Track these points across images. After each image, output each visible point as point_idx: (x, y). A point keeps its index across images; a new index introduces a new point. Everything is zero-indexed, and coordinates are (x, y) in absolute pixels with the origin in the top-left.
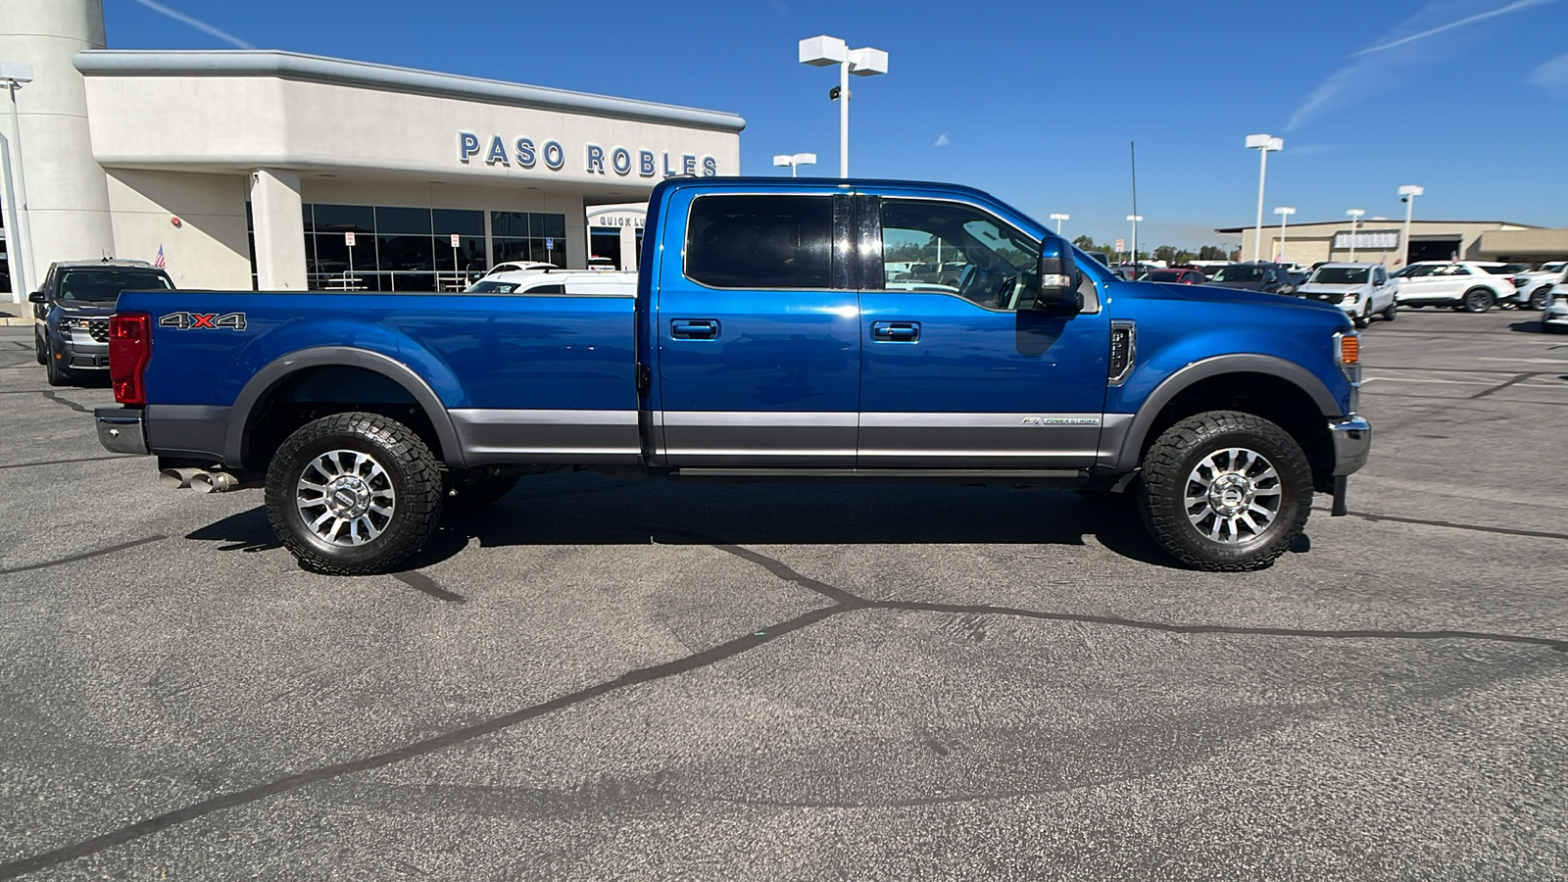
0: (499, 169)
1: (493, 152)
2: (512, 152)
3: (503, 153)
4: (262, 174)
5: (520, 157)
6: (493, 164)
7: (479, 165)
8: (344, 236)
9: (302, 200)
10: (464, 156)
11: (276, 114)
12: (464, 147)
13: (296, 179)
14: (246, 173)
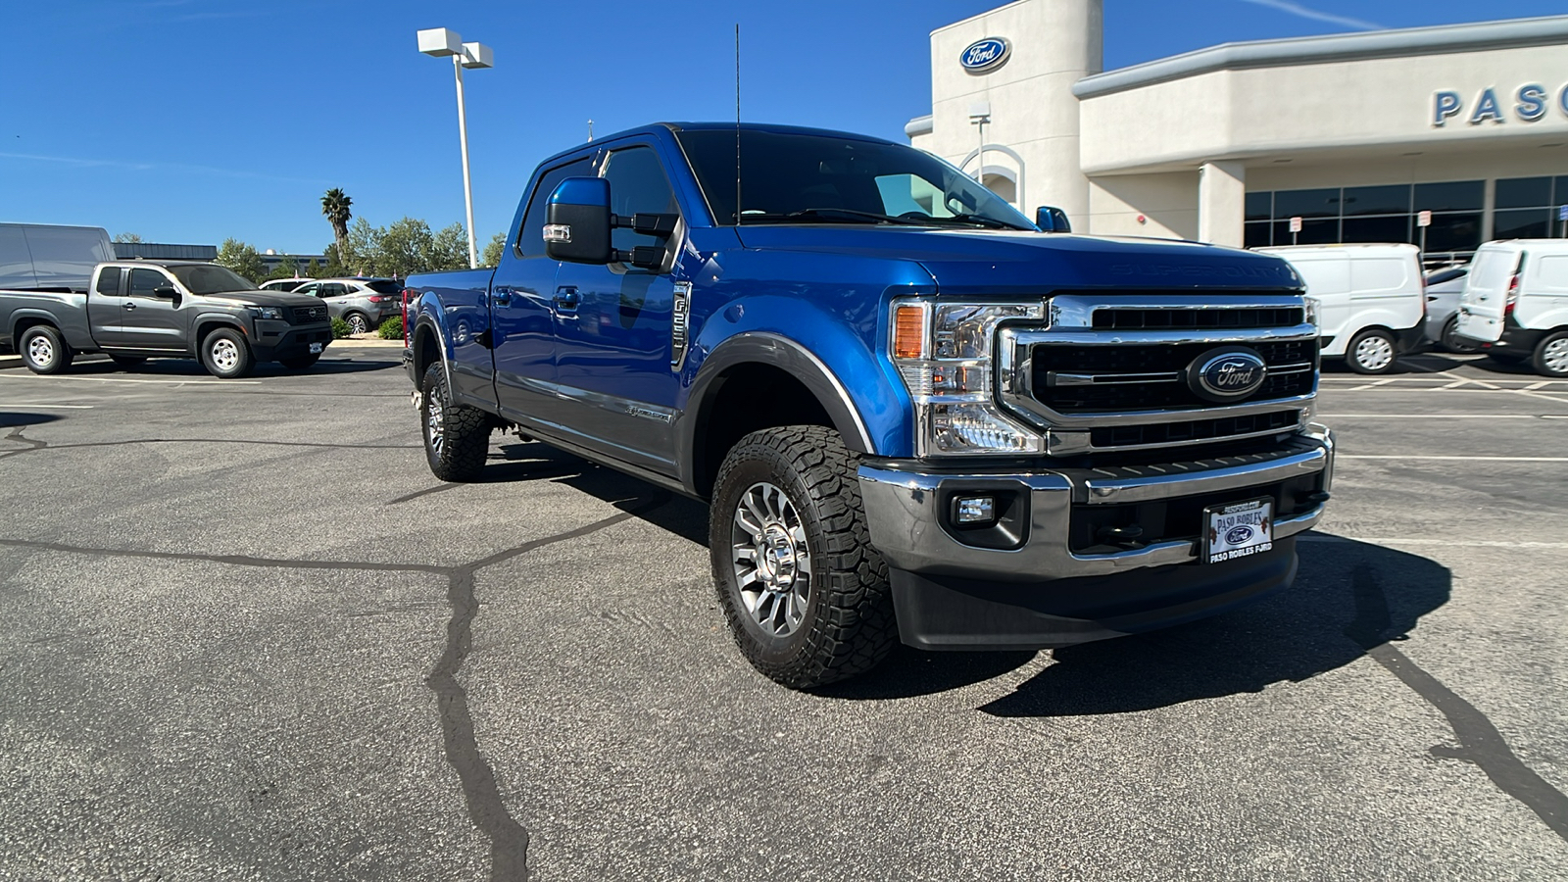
0: (1488, 128)
1: (1480, 110)
2: (1509, 104)
3: (1494, 109)
4: (1207, 167)
5: (1520, 110)
6: (1478, 123)
7: (1459, 127)
8: (1289, 222)
9: (1246, 188)
10: (1438, 119)
11: (1223, 107)
12: (1439, 109)
13: (1240, 168)
14: (1195, 168)
